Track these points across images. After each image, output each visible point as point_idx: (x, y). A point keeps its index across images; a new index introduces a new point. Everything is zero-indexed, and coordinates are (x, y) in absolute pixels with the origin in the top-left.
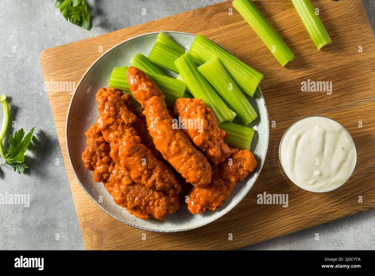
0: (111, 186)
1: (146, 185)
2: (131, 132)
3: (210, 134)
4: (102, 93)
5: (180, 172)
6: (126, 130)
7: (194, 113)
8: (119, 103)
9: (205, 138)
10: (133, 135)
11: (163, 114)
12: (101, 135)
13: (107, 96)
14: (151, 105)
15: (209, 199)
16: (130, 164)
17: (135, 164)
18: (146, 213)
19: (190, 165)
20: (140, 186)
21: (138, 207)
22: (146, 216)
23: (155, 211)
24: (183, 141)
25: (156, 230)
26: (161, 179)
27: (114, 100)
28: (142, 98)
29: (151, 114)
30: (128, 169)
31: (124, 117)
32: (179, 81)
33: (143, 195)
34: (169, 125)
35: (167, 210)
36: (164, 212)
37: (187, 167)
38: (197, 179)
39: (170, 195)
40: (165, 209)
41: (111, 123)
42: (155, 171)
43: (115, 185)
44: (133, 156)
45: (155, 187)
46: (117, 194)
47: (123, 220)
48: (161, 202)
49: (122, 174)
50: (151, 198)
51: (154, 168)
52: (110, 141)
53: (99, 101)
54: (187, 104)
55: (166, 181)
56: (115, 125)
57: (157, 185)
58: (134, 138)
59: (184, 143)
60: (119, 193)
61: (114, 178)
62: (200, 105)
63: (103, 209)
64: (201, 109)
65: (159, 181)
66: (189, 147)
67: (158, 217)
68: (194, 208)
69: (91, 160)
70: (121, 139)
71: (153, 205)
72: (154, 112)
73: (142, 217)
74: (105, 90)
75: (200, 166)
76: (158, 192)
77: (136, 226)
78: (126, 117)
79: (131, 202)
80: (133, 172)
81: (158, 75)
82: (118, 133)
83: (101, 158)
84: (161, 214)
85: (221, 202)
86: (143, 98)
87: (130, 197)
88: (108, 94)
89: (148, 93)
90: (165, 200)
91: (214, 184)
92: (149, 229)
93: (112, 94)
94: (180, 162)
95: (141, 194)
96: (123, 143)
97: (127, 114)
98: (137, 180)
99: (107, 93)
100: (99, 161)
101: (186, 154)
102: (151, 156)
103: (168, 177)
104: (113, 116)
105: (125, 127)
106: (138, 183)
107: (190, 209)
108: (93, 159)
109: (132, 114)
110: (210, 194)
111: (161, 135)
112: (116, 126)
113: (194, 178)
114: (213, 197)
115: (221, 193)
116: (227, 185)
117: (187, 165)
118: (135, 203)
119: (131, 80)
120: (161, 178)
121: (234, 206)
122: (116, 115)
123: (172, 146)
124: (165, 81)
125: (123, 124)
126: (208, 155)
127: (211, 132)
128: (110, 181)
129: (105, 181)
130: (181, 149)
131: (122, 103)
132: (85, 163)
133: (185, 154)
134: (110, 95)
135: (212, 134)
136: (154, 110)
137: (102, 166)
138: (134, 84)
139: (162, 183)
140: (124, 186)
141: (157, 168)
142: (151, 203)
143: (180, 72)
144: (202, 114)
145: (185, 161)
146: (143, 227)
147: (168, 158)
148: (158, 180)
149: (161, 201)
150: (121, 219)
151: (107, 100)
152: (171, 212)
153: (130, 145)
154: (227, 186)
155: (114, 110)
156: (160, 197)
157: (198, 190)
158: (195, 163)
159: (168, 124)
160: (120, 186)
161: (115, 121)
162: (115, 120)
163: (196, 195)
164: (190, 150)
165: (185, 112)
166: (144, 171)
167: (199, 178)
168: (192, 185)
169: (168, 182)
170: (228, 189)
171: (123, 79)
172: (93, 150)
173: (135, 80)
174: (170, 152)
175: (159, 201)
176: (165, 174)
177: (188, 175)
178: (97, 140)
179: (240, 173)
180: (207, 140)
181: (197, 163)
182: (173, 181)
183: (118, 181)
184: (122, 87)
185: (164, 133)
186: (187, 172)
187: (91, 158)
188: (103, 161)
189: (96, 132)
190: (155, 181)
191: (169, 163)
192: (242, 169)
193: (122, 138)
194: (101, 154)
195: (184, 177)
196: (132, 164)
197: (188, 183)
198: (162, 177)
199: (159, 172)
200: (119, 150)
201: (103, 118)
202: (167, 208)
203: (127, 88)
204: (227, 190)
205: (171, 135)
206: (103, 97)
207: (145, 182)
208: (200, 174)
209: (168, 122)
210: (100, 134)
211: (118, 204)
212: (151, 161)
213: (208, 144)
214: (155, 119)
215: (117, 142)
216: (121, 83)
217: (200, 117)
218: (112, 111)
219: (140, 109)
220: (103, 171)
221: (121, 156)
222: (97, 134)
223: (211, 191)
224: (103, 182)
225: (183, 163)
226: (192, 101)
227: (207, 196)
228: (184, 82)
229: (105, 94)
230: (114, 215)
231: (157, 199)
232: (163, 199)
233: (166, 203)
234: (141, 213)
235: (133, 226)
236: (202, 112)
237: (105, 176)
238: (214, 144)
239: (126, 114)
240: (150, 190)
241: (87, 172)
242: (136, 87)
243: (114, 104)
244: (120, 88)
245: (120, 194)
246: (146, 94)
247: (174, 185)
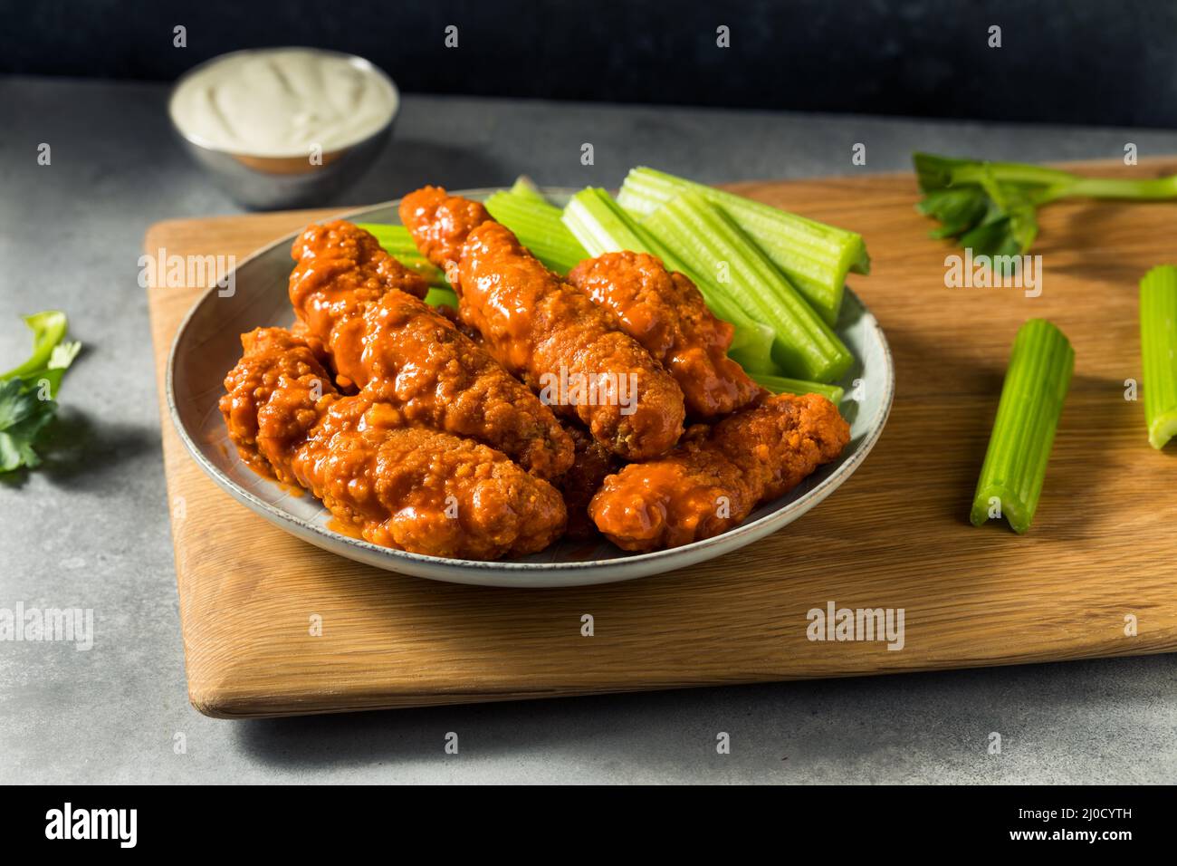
1: (451, 411)
9: (660, 311)
16: (398, 348)
19: (609, 349)
20: (425, 431)
21: (415, 475)
26: (505, 394)
30: (390, 366)
31: (388, 268)
33: (435, 449)
35: (520, 492)
36: (508, 492)
39: (532, 471)
40: (512, 482)
42: (484, 374)
44: (414, 321)
45: (483, 416)
46: (343, 448)
48: (500, 469)
50: (465, 457)
51: (482, 365)
55: (522, 404)
56: (358, 274)
57: (488, 407)
60: (349, 443)
65: (496, 395)
69: (258, 381)
71: (470, 474)
76: (489, 447)
78: (393, 268)
79: (393, 461)
82: (366, 291)
87: (389, 450)
90: (514, 466)
96: (378, 313)
98: (416, 403)
103: (529, 397)
104: (350, 257)
105: (389, 288)
108: (266, 377)
110: (677, 471)
112: (360, 278)
114: (690, 481)
115: (716, 479)
116: (741, 464)
117: (595, 350)
120: (504, 391)
122: (362, 261)
123: (547, 302)
126: (670, 366)
127: (682, 307)
130: (580, 309)
133: (591, 322)
139: (506, 403)
141: (493, 368)
142: (462, 470)
145: (592, 340)
148: (495, 392)
149: (497, 466)
152: (532, 499)
154: (741, 469)
155: (355, 246)
156: (497, 458)
158: (625, 343)
161: (358, 268)
162: (359, 266)
166: (447, 363)
170: (743, 479)
172: (269, 354)
174: (541, 314)
175: (492, 467)
176: (518, 388)
179: (787, 443)
182: (546, 411)
183: (348, 422)
185: (521, 272)
187: (259, 374)
188: (300, 382)
190: (482, 398)
192: (794, 431)
193: (377, 302)
194: (294, 366)
196: (406, 346)
198: (507, 390)
199: (497, 377)
200: (367, 320)
204: (742, 482)
207: (446, 400)
220: (296, 403)
223: (682, 466)
227: (666, 475)
232: (509, 462)
233: (519, 472)
237: (302, 413)
243: (357, 237)
245: (353, 446)
246: (466, 218)
247: (550, 426)
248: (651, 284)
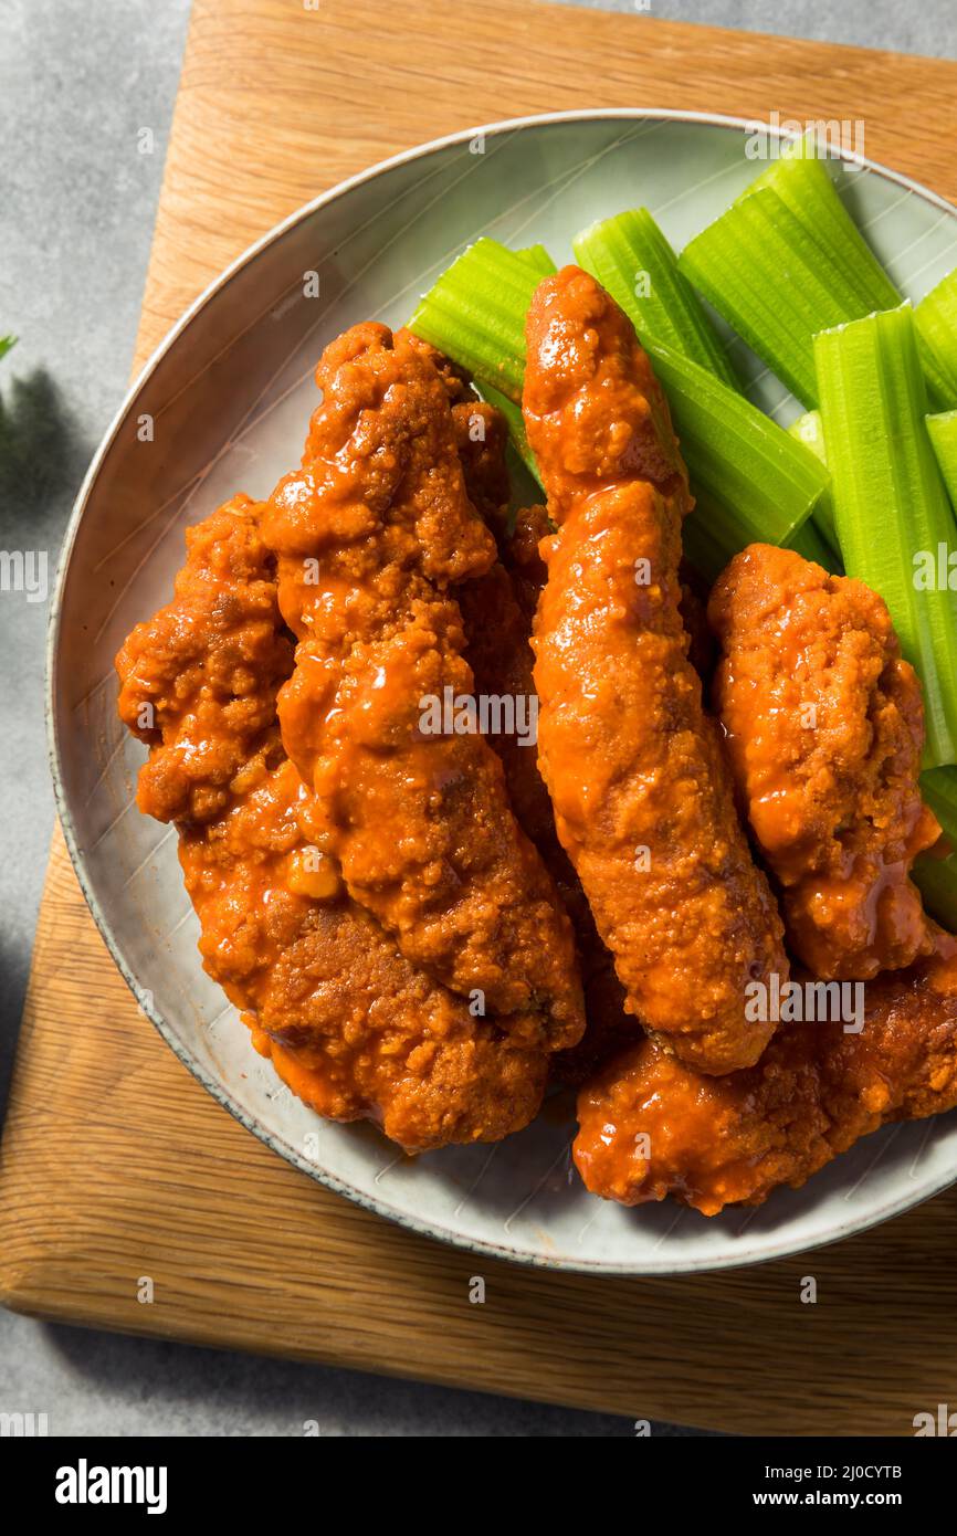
0: (214, 864)
1: (406, 942)
2: (437, 624)
3: (857, 804)
4: (362, 349)
5: (612, 942)
6: (417, 605)
7: (822, 657)
8: (431, 441)
9: (820, 818)
10: (438, 647)
11: (649, 597)
12: (267, 572)
13: (383, 380)
14: (607, 521)
15: (707, 1146)
16: (364, 795)
17: (394, 807)
18: (346, 1083)
19: (687, 933)
20: (367, 930)
21: (315, 1034)
22: (338, 1102)
23: (393, 1096)
24: (700, 789)
25: (358, 1192)
26: (500, 941)
27: (417, 413)
28: (568, 465)
29: (584, 572)
30: (342, 817)
31: (434, 529)
32: (798, 448)
33: (365, 986)
34: (659, 669)
35: (462, 1119)
36: (441, 1118)
37: (666, 938)
38: (689, 1022)
39: (505, 1044)
40: (453, 1106)
41: (351, 535)
42: (482, 889)
43: (242, 869)
44: (400, 760)
45: (450, 970)
46: (234, 923)
47: (205, 1069)
48: (449, 1061)
49: (299, 828)
50: (404, 1020)
51: (484, 868)
52: (304, 626)
53: (334, 387)
54: (802, 593)
55: (521, 963)
56: (367, 557)
57: (463, 963)
58: (442, 663)
59: (702, 804)
60: (243, 922)
61: (249, 830)
62: (865, 626)
63: (125, 967)
64: (865, 653)
65: (482, 947)
66: (720, 835)
67: (399, 1131)
68: (608, 1165)
69: (167, 686)
70: (368, 642)
71: (399, 1059)
72: (608, 570)
73: (314, 1093)
74: (387, 341)
75: (738, 956)
76: (450, 1002)
77: (264, 1129)
78: (439, 534)
79: (290, 999)
80: (364, 845)
81: (699, 368)
82: (368, 601)
83: (224, 697)
84: (423, 1122)
85: (762, 1189)
86: (574, 464)
87: (293, 965)
88: (394, 370)
89: (613, 448)
90: (472, 1057)
91: (763, 1080)
92: (326, 1175)
93: (412, 378)
94: (637, 896)
95: (359, 973)
96: (369, 668)
97: (457, 517)
98: (366, 896)
99: (394, 361)
100: (205, 705)
101: (686, 866)
102: (492, 796)
103: (541, 943)
104: (374, 498)
105: (418, 584)
106: (368, 911)
107: (584, 1154)
108: (180, 684)
109: (478, 528)
110: (721, 1126)
111: (594, 708)
112: (371, 563)
113: (676, 1007)
114: (734, 1146)
115: (782, 1140)
116: (835, 1112)
117: (667, 925)
118: (305, 1012)
119: (549, 345)
120: (500, 935)
121: (825, 1238)
122: (394, 503)
123: (629, 793)
124: (726, 421)
125: (412, 563)
126: (796, 915)
127: (865, 800)
128: (218, 839)
129: (195, 830)
130: (674, 825)
131: (450, 447)
132: (128, 685)
133: (682, 863)
134: (400, 380)
135: (866, 811)
136: (609, 559)
137: (209, 740)
138: (557, 369)
139: (494, 962)
140: (286, 896)
141: (502, 874)
142: (390, 1046)
143: (824, 403)
144: (859, 681)
145: (669, 902)
146: (295, 1147)
147: (582, 844)
148: (484, 940)
149: (447, 1054)
150: (197, 1060)
151: (374, 401)
152: (477, 1133)
153: (404, 694)
154: (831, 1119)
155: (391, 471)
156: (454, 1033)
157: (669, 1077)
158: (716, 933)
159: (654, 661)
160: (265, 886)
161: (376, 533)
162: (381, 524)
163: (647, 1096)
164: (719, 852)
165: (767, 633)
166: (426, 864)
167: (703, 1022)
168: (647, 1036)
169: (528, 973)
170: (827, 1135)
171: (504, 317)
172: (198, 635)
173: (572, 351)
174: (608, 818)
175: (438, 1050)
176: (527, 924)
177: (651, 976)
178: (238, 596)
179: (927, 1078)
180: (831, 832)
181: (725, 936)
182: (557, 975)
183: (262, 856)
184: (477, 361)
185: (612, 706)
186: (652, 964)
187: (170, 676)
188: (226, 720)
189: (249, 547)
190: (460, 939)
191: (575, 871)
193: (379, 640)
194: (227, 676)
195: (625, 982)
196: (375, 798)
197: (634, 1018)
198: (506, 932)
199: (500, 899)
200: (338, 695)
201: (315, 490)
202: (469, 1104)
203: (503, 376)
204: (822, 1141)
205: (648, 733)
206: (361, 375)
207: (405, 925)
208: (722, 1002)
209: (658, 649)
210: (266, 564)
211: (215, 974)
212: (484, 825)
213: (824, 855)
214: (597, 612)
215: (342, 652)
216: (484, 338)
217: (846, 694)
218: (382, 470)
219: (528, 515)
220: (202, 773)
221: (332, 730)
222: (249, 558)
223: (737, 1110)
224: (180, 825)
225: (652, 905)
226: (830, 588)
227: (703, 1129)
228: (824, 461)
229: (377, 361)
230: (169, 1025)
231: (432, 1037)
232: (468, 1046)
233: (475, 1076)
234: (320, 1073)
235: (246, 1120)
236: (865, 670)
237: (204, 801)
238: (858, 867)
239: (450, 515)
240: (416, 972)
241: (115, 736)
242: (559, 396)
243: (406, 434)
244: (463, 361)
245: (248, 928)
246: (599, 451)
247: (555, 998)
248: (829, 753)
